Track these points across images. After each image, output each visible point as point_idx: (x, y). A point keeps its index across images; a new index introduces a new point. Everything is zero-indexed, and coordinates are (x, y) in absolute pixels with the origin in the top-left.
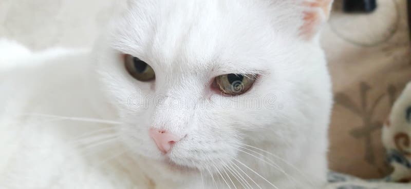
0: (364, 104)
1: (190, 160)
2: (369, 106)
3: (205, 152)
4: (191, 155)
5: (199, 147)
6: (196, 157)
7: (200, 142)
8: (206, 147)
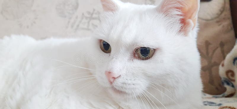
0: (207, 53)
1: (122, 87)
2: (210, 54)
3: (129, 84)
4: (122, 85)
5: (126, 81)
6: (125, 86)
7: (127, 79)
8: (129, 82)
